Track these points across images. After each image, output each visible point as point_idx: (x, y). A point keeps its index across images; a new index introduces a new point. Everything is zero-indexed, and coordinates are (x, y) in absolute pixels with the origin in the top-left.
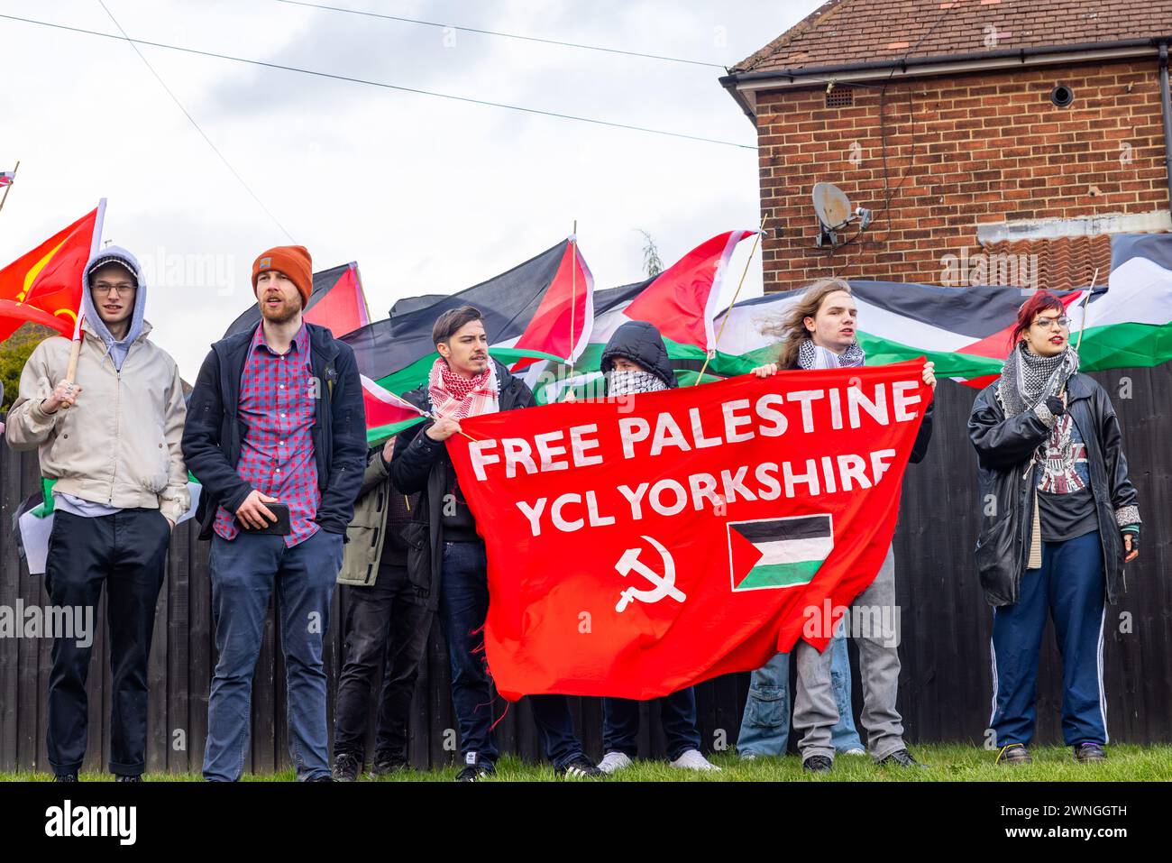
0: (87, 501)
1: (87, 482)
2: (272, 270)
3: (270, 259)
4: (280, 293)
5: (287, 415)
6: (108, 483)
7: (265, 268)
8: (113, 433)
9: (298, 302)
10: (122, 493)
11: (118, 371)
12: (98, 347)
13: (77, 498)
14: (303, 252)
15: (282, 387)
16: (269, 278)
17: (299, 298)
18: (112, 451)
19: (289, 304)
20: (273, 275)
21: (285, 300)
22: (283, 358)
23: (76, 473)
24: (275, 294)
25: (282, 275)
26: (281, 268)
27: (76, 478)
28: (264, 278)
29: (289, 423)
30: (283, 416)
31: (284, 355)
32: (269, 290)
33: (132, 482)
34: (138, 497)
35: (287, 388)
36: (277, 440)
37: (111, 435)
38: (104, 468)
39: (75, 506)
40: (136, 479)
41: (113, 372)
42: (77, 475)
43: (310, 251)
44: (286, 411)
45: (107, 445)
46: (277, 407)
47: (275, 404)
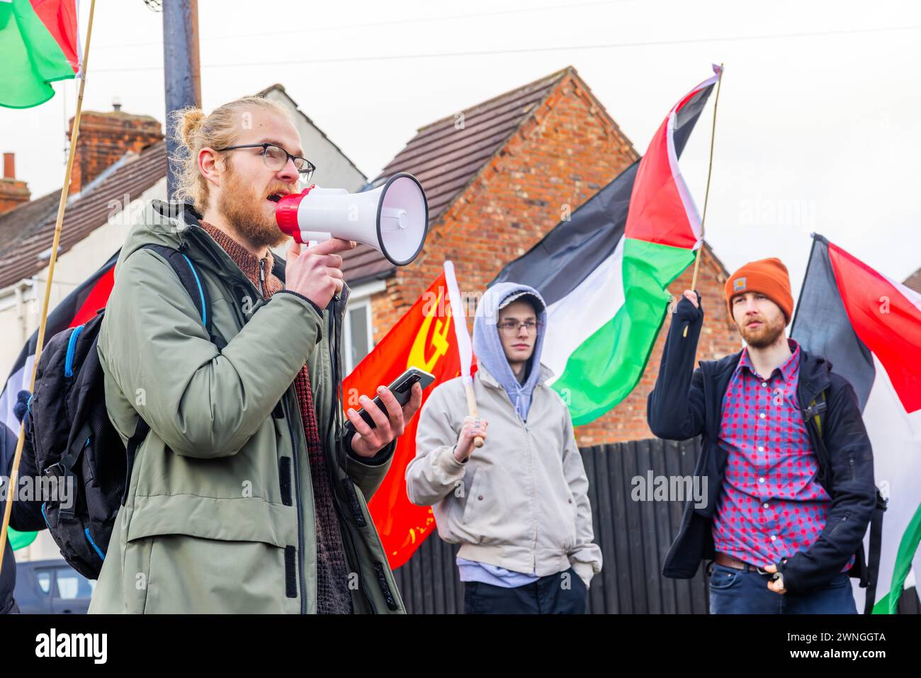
0: (510, 571)
1: (508, 549)
2: (748, 292)
3: (744, 280)
4: (760, 315)
5: (766, 449)
6: (529, 549)
7: (739, 291)
8: (529, 492)
9: (781, 321)
10: (544, 560)
11: (525, 422)
12: (501, 397)
13: (499, 568)
14: (777, 264)
15: (763, 416)
16: (745, 299)
17: (782, 316)
18: (531, 513)
19: (772, 326)
20: (749, 297)
21: (766, 322)
22: (764, 385)
23: (496, 539)
24: (755, 317)
25: (759, 295)
26: (758, 288)
27: (495, 546)
28: (740, 301)
29: (767, 457)
30: (761, 449)
31: (767, 381)
32: (748, 314)
33: (553, 547)
34: (558, 562)
35: (768, 418)
36: (757, 476)
37: (527, 495)
38: (525, 534)
39: (498, 577)
40: (555, 541)
41: (518, 423)
42: (496, 542)
43: (784, 262)
44: (765, 444)
45: (524, 505)
46: (756, 438)
47: (754, 434)
